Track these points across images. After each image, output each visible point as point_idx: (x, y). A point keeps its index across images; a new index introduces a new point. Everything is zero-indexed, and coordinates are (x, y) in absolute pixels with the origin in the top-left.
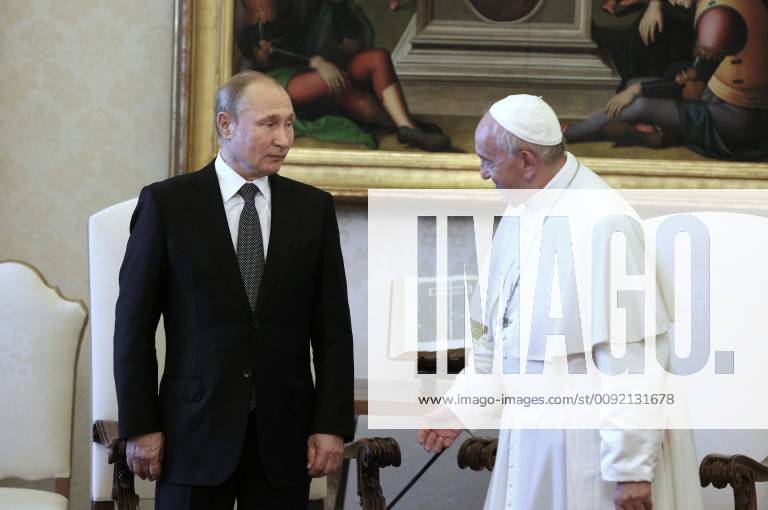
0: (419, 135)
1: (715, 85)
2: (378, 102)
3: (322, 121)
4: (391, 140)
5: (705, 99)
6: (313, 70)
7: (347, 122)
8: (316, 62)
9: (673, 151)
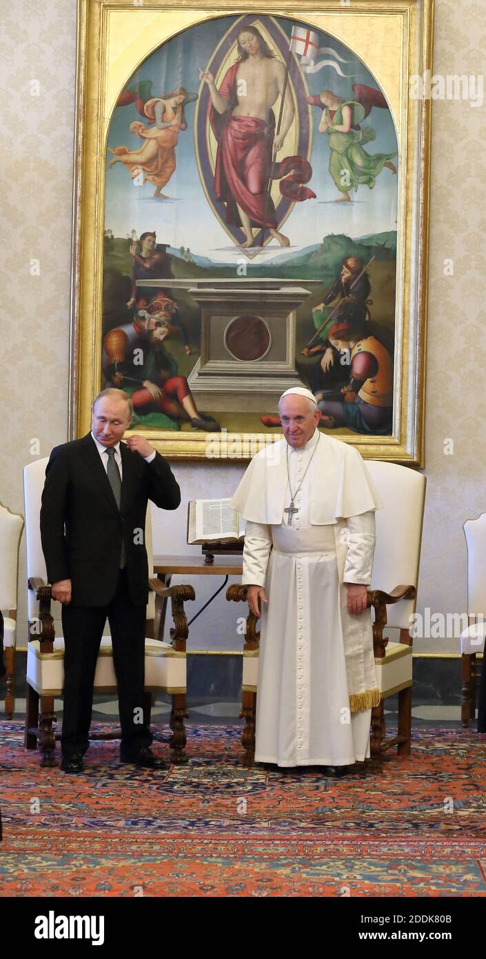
0: (203, 423)
1: (363, 395)
2: (181, 405)
3: (150, 416)
4: (188, 426)
5: (356, 401)
6: (145, 388)
7: (163, 416)
8: (146, 384)
9: (340, 430)
